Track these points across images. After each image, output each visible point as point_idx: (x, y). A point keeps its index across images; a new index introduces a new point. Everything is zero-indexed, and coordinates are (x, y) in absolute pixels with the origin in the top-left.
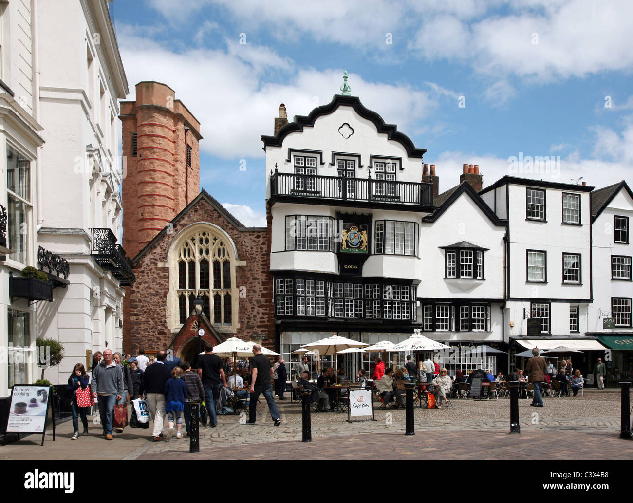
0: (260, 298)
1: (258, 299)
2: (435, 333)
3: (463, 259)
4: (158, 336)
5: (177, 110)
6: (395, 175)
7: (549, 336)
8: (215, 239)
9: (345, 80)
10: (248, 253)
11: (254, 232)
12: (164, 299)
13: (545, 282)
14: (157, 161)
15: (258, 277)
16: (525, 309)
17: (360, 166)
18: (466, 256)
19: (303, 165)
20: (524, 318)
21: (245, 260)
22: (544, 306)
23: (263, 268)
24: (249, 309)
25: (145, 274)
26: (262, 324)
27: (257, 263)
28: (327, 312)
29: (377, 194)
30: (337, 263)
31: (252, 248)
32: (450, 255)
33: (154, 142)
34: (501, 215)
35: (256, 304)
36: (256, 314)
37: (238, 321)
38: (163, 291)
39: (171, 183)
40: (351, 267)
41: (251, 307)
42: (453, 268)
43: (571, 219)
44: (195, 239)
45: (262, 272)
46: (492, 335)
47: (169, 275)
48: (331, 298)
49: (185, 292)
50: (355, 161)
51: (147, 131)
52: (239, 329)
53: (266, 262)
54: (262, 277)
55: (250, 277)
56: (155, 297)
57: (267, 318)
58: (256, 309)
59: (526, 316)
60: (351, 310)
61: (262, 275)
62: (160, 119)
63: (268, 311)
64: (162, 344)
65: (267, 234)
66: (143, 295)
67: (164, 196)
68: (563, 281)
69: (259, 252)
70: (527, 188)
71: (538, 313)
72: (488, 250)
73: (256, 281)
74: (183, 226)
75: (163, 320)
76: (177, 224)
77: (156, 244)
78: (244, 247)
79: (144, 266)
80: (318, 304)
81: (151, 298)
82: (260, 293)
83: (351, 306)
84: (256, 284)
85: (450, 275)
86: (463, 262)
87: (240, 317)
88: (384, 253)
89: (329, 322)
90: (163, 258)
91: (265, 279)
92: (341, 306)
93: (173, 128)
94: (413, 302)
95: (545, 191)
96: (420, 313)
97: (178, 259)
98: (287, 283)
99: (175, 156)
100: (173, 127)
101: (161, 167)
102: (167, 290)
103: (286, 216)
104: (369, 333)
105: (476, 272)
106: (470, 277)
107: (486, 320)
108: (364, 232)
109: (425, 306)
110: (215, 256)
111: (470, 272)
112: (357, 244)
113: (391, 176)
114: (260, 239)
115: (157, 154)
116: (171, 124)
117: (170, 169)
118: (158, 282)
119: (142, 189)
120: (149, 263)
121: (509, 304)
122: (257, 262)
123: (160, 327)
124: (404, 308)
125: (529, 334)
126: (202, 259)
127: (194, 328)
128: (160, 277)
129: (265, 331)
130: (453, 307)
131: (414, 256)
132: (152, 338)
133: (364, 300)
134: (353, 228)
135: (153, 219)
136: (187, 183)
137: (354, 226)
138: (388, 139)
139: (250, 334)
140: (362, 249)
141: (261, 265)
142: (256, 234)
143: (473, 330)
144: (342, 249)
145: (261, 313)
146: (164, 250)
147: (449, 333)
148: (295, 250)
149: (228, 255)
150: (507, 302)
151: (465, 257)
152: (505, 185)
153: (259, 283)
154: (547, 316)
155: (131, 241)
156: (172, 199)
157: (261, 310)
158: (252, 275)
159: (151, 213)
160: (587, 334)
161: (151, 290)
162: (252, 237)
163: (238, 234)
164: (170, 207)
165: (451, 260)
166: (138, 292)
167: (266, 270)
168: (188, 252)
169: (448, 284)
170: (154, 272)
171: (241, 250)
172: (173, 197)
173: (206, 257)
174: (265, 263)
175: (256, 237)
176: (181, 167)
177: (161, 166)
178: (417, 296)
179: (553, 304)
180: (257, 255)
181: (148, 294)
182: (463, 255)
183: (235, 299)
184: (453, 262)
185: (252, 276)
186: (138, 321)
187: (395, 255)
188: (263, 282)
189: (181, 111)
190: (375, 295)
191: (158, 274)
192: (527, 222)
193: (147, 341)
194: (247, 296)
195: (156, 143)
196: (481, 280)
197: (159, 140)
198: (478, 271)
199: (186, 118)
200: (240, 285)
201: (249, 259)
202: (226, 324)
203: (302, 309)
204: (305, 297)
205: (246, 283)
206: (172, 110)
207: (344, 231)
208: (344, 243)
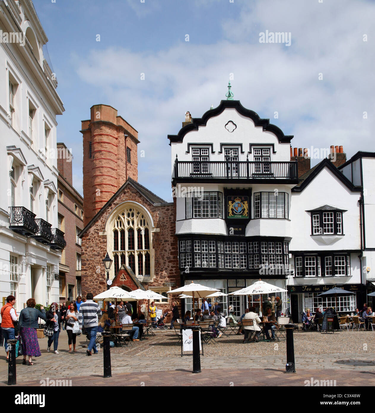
0: (170, 255)
1: (168, 256)
2: (305, 279)
3: (325, 219)
4: (99, 285)
5: (119, 123)
6: (269, 158)
8: (138, 213)
9: (229, 89)
10: (161, 222)
11: (164, 206)
14: (104, 160)
15: (168, 240)
17: (242, 152)
18: (328, 216)
19: (199, 155)
21: (159, 227)
23: (171, 233)
24: (162, 264)
25: (91, 241)
26: (172, 275)
27: (167, 230)
28: (218, 265)
29: (255, 173)
30: (226, 227)
31: (164, 218)
33: (102, 147)
34: (357, 183)
36: (167, 267)
37: (155, 273)
38: (103, 252)
39: (115, 175)
40: (237, 229)
41: (163, 262)
42: (318, 227)
44: (124, 214)
45: (171, 236)
46: (352, 278)
47: (106, 241)
48: (221, 254)
49: (118, 253)
50: (237, 149)
51: (97, 140)
52: (155, 279)
54: (171, 240)
55: (162, 240)
56: (98, 257)
57: (175, 270)
58: (167, 263)
60: (238, 262)
61: (171, 238)
62: (106, 130)
63: (175, 265)
64: (102, 291)
65: (173, 208)
66: (89, 256)
67: (109, 185)
69: (169, 221)
72: (346, 211)
73: (167, 243)
74: (116, 204)
75: (103, 274)
76: (112, 203)
77: (98, 219)
78: (158, 218)
79: (90, 235)
80: (211, 258)
81: (95, 258)
82: (170, 252)
83: (237, 259)
84: (167, 244)
85: (315, 232)
86: (325, 221)
87: (155, 270)
88: (261, 218)
89: (219, 272)
90: (103, 228)
91: (173, 241)
92: (230, 259)
93: (116, 136)
94: (285, 255)
96: (292, 262)
97: (113, 229)
98: (188, 243)
99: (117, 156)
101: (107, 164)
102: (105, 252)
105: (337, 229)
106: (332, 233)
107: (346, 267)
108: (246, 202)
109: (296, 258)
110: (138, 225)
111: (332, 229)
112: (241, 212)
113: (266, 158)
114: (169, 211)
115: (104, 155)
116: (114, 133)
117: (113, 165)
118: (100, 246)
119: (94, 181)
120: (93, 233)
121: (365, 254)
122: (167, 228)
123: (101, 279)
124: (278, 259)
126: (130, 228)
127: (122, 279)
128: (101, 242)
129: (174, 280)
130: (319, 258)
131: (285, 218)
132: (96, 287)
133: (248, 254)
134: (237, 199)
135: (101, 201)
136: (126, 174)
138: (263, 131)
139: (163, 282)
140: (244, 215)
141: (170, 231)
142: (166, 208)
143: (336, 275)
144: (228, 216)
145: (170, 267)
146: (103, 223)
147: (316, 278)
148: (193, 218)
149: (148, 224)
150: (363, 252)
151: (327, 218)
152: (359, 159)
153: (169, 244)
155: (89, 218)
156: (115, 186)
157: (171, 264)
158: (164, 238)
159: (100, 197)
161: (95, 252)
162: (163, 210)
163: (153, 209)
164: (113, 192)
165: (316, 220)
166: (86, 254)
167: (173, 234)
168: (121, 223)
169: (314, 239)
170: (97, 239)
171: (155, 220)
172: (116, 185)
173: (132, 226)
174: (172, 229)
175: (166, 210)
176: (122, 164)
177: (107, 163)
178: (289, 250)
180: (167, 223)
181: (93, 255)
182: (325, 216)
183: (152, 256)
184: (318, 222)
185: (164, 239)
186: (86, 274)
187: (269, 218)
188: (171, 243)
189: (122, 124)
190: (256, 250)
191: (99, 240)
193: (92, 289)
194: (160, 254)
195: (104, 147)
196: (341, 235)
197: (106, 145)
198: (339, 228)
199: (126, 129)
200: (155, 246)
201: (162, 227)
202: (146, 275)
203: (199, 262)
204: (201, 253)
205: (160, 245)
206: (115, 123)
207: (230, 202)
208: (230, 211)
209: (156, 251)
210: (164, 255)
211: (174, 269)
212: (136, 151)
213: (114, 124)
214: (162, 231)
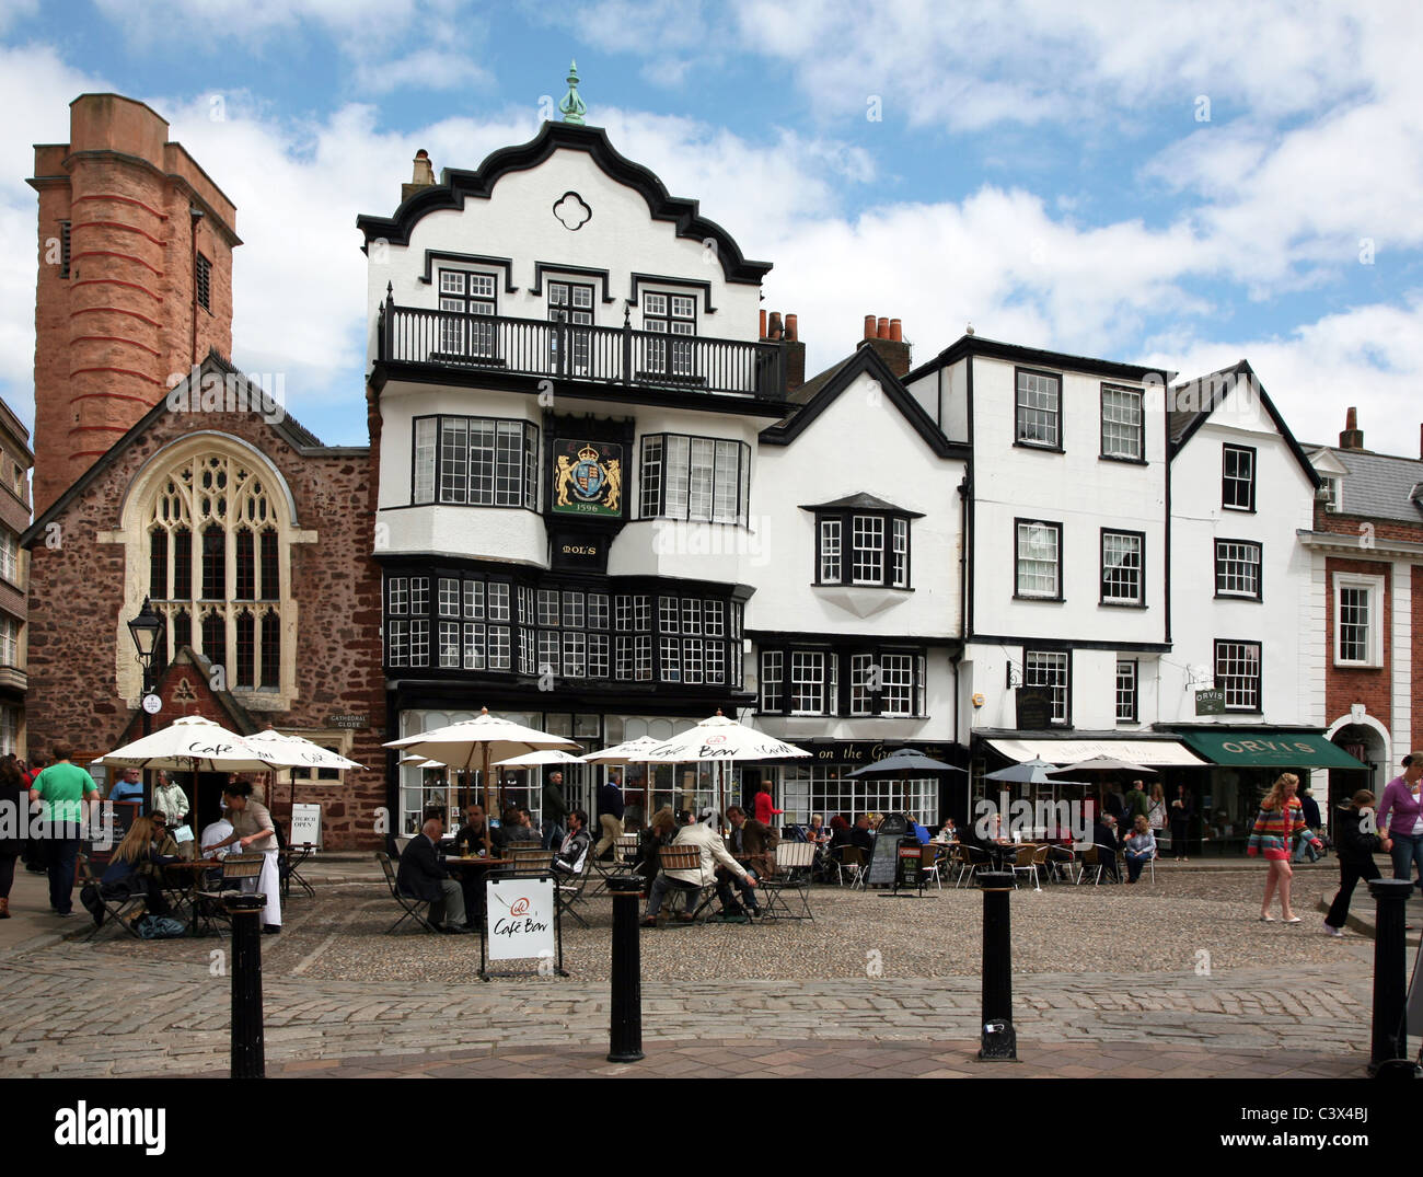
0: (351, 625)
1: (346, 627)
2: (789, 720)
3: (859, 537)
4: (94, 714)
5: (171, 167)
6: (692, 325)
7: (1066, 732)
8: (242, 475)
9: (571, 87)
10: (321, 511)
11: (337, 458)
12: (112, 623)
13: (1060, 600)
14: (116, 288)
15: (346, 571)
16: (1009, 664)
17: (607, 300)
18: (868, 528)
19: (463, 293)
20: (1008, 687)
21: (314, 529)
22: (1056, 657)
23: (358, 550)
24: (324, 653)
25: (65, 561)
26: (356, 690)
27: (345, 537)
28: (515, 662)
29: (645, 369)
30: (545, 540)
31: (332, 499)
32: (827, 527)
33: (110, 241)
34: (955, 432)
35: (340, 640)
36: (341, 665)
37: (294, 681)
38: (109, 602)
39: (152, 343)
40: (580, 550)
41: (328, 645)
42: (836, 559)
43: (1122, 449)
44: (191, 475)
45: (356, 559)
46: (929, 726)
47: (124, 564)
48: (527, 627)
49: (166, 607)
50: (593, 286)
51: (93, 214)
52: (297, 702)
53: (366, 535)
54: (356, 572)
55: (325, 572)
56: (90, 618)
57: (368, 674)
58: (341, 650)
59: (1013, 682)
60: (580, 659)
61: (356, 567)
62: (128, 185)
63: (368, 658)
64: (105, 735)
65: (368, 464)
66: (58, 612)
67: (133, 374)
68: (1102, 599)
69: (350, 509)
70: (1018, 369)
71: (1042, 674)
72: (920, 516)
73: (342, 581)
74: (162, 440)
75: (109, 675)
76: (148, 435)
77: (95, 486)
78: (313, 496)
80: (494, 640)
81: (79, 621)
82: (351, 613)
83: (580, 649)
84: (342, 587)
85: (827, 576)
86: (859, 544)
87: (298, 671)
88: (662, 517)
89: (521, 686)
90: (111, 520)
91: (364, 577)
92: (554, 647)
93: (161, 211)
94: (734, 641)
95: (1059, 377)
96: (751, 668)
97: (149, 524)
98: (416, 587)
99: (164, 278)
100: (161, 207)
101: (126, 303)
102: (119, 601)
103: (415, 419)
104: (624, 718)
105: (892, 571)
106: (879, 583)
107: (915, 688)
108: (614, 464)
109: (764, 653)
110: (240, 517)
111: (877, 570)
112: (597, 494)
113: (682, 326)
114: (352, 476)
115: (117, 270)
116: (156, 201)
117: (149, 309)
118: (98, 580)
119: (79, 355)
120: (77, 533)
121: (972, 652)
122: (345, 533)
123: (99, 694)
124: (710, 655)
125: (1021, 724)
126: (210, 523)
127: (181, 695)
128: (103, 568)
129: (362, 707)
130: (834, 656)
131: (738, 525)
132: (81, 721)
133: (613, 634)
134: (585, 452)
135: (103, 429)
136: (194, 346)
137: (588, 448)
138: (678, 236)
139: (325, 714)
140: (607, 505)
141: (354, 541)
142: (342, 464)
143: (883, 713)
144: (556, 504)
145: (351, 662)
146: (114, 500)
147: (823, 720)
148: (436, 502)
149: (274, 516)
150: (967, 647)
151: (863, 532)
152: (965, 359)
153: (347, 587)
154: (1062, 683)
155: (51, 483)
156: (153, 382)
157: (353, 655)
158: (331, 565)
159: (99, 414)
160: (1156, 727)
161: (81, 601)
162: (332, 470)
163: (297, 464)
164: (148, 400)
165: (831, 538)
166: (48, 605)
167: (364, 554)
168: (175, 506)
169: (821, 598)
170: (87, 556)
171: (303, 502)
172: (156, 378)
173: (217, 518)
174: (361, 537)
175: (343, 472)
176: (180, 306)
177: (127, 299)
178: (745, 627)
179: (1076, 653)
180: (344, 516)
181: (72, 610)
182: (859, 528)
183: (288, 625)
184: (836, 543)
185: (330, 568)
186: (46, 677)
187: (689, 521)
188: (357, 585)
189: (182, 170)
190: (640, 622)
191: (98, 560)
192: (1017, 452)
193: (64, 729)
194: (317, 618)
195: (116, 243)
196: (903, 589)
197: (124, 238)
198: (897, 567)
199: (196, 189)
200: (300, 591)
201: (325, 526)
202: (264, 688)
203: (453, 653)
204: (461, 622)
205: (316, 587)
206: (159, 165)
207: (562, 460)
208: (563, 489)
209: (302, 607)
210: (330, 623)
211: (364, 670)
212: (229, 271)
213: (155, 169)
214: (325, 540)
